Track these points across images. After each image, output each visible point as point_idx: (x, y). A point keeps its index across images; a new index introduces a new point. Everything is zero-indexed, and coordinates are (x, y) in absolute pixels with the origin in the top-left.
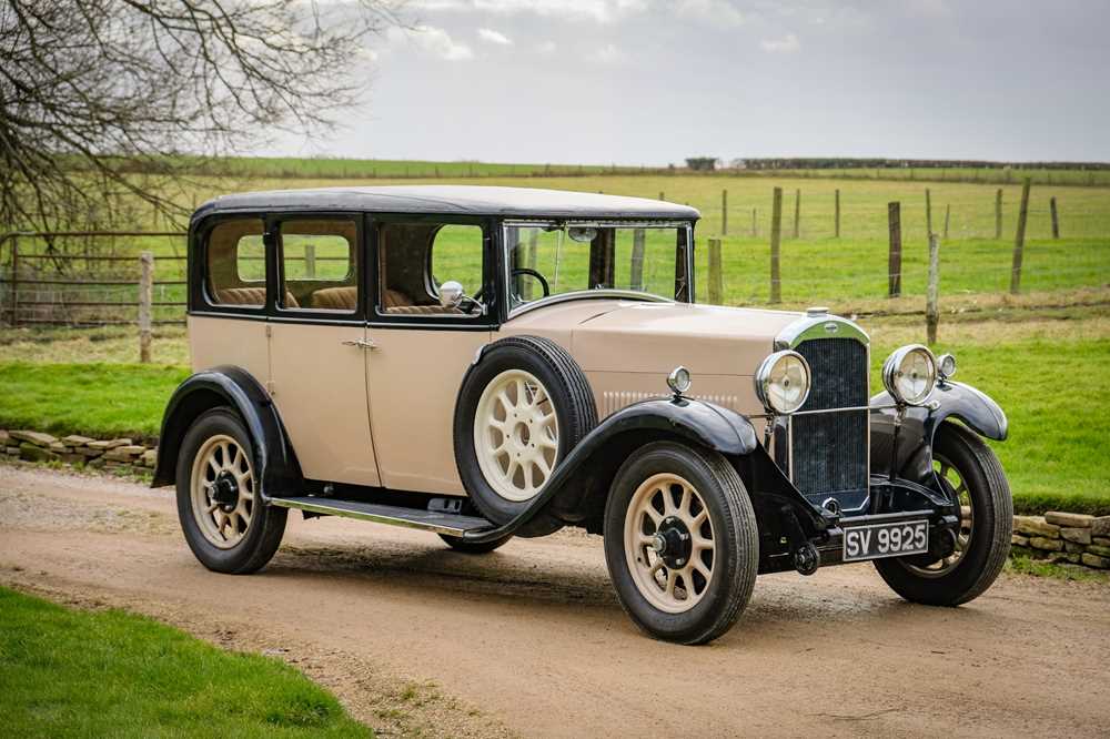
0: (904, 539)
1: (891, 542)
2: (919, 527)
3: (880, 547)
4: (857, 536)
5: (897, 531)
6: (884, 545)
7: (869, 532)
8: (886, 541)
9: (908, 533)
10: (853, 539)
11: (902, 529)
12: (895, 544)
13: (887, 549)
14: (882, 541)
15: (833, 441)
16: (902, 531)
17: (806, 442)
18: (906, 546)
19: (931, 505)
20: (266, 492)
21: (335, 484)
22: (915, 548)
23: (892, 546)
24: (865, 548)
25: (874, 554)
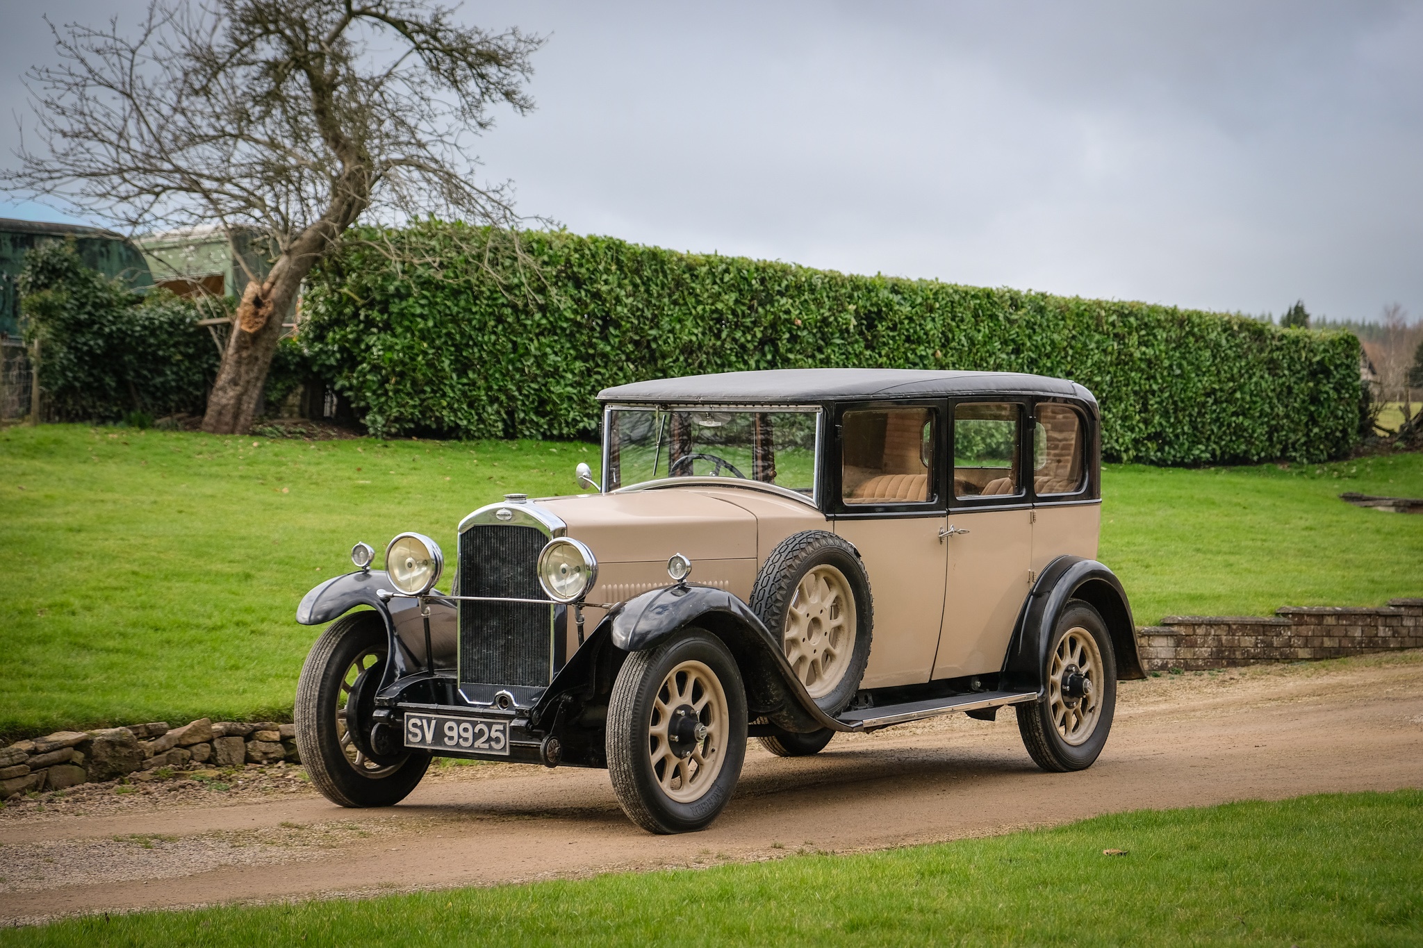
0: (477, 736)
1: (460, 736)
2: (495, 727)
3: (446, 739)
4: (419, 724)
5: (468, 725)
6: (451, 738)
7: (433, 722)
8: (454, 734)
9: (481, 731)
10: (415, 725)
11: (474, 724)
12: (466, 739)
13: (454, 743)
14: (448, 733)
15: (508, 632)
16: (473, 727)
17: (478, 630)
18: (478, 743)
22: (491, 748)
23: (461, 740)
24: (429, 737)
25: (441, 745)
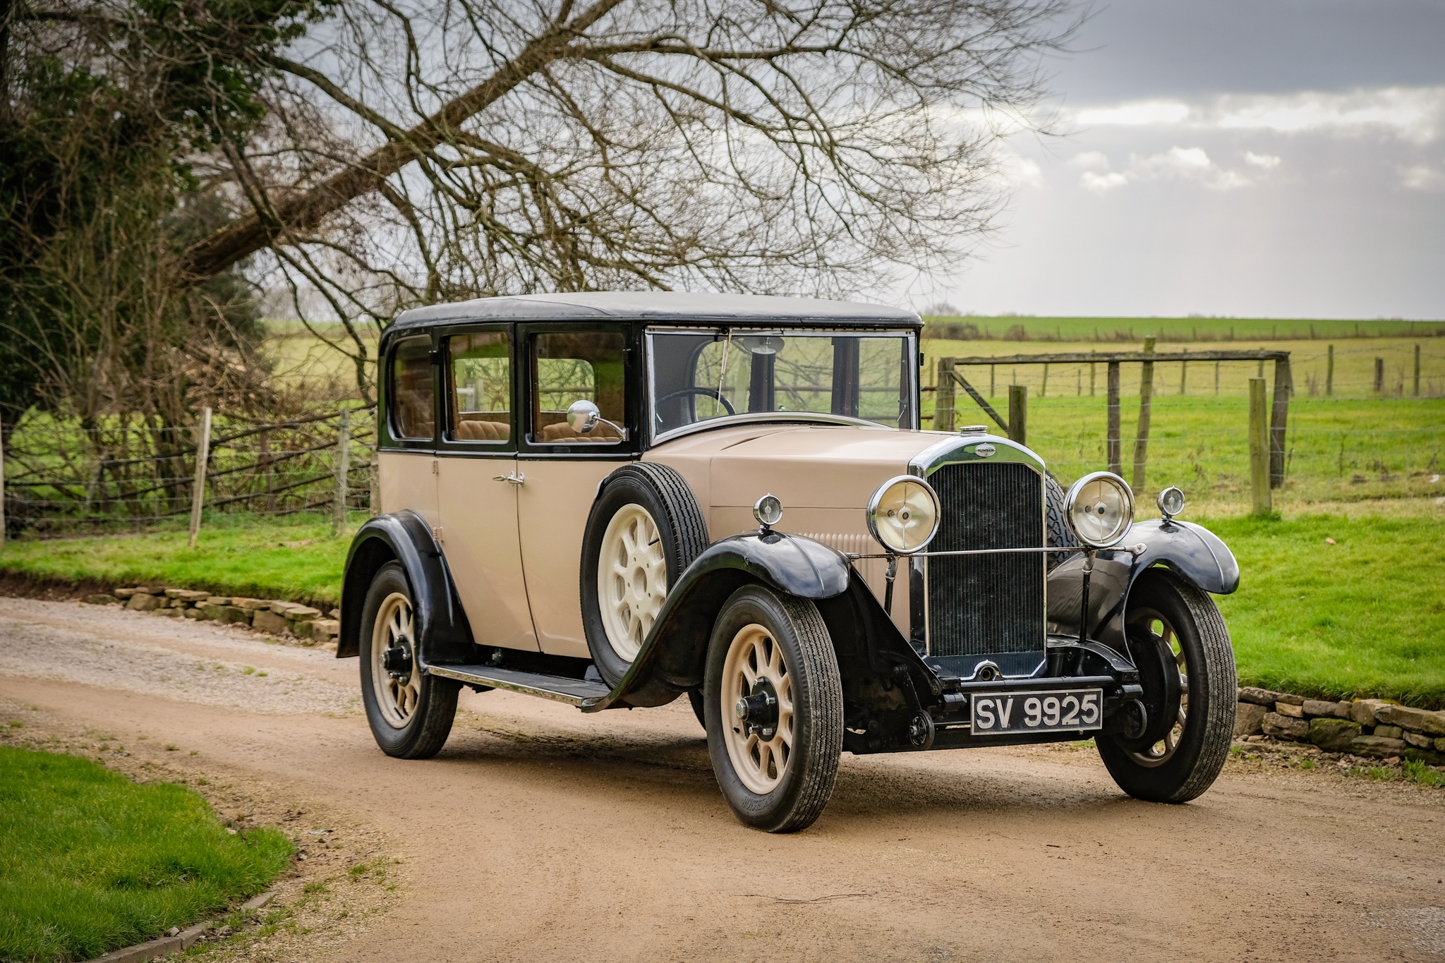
0: (1064, 712)
1: (1044, 714)
2: (1087, 698)
3: (1027, 720)
4: (992, 705)
5: (1054, 700)
6: (1033, 718)
7: (1010, 702)
8: (1037, 712)
9: (1071, 705)
10: (985, 708)
11: (1061, 698)
12: (1051, 717)
13: (1036, 723)
14: (1029, 712)
15: (990, 590)
16: (1061, 702)
17: (951, 591)
18: (1068, 719)
19: (1111, 671)
20: (425, 660)
21: (504, 650)
22: (1082, 723)
23: (1045, 719)
24: (1005, 720)
25: (1018, 728)
